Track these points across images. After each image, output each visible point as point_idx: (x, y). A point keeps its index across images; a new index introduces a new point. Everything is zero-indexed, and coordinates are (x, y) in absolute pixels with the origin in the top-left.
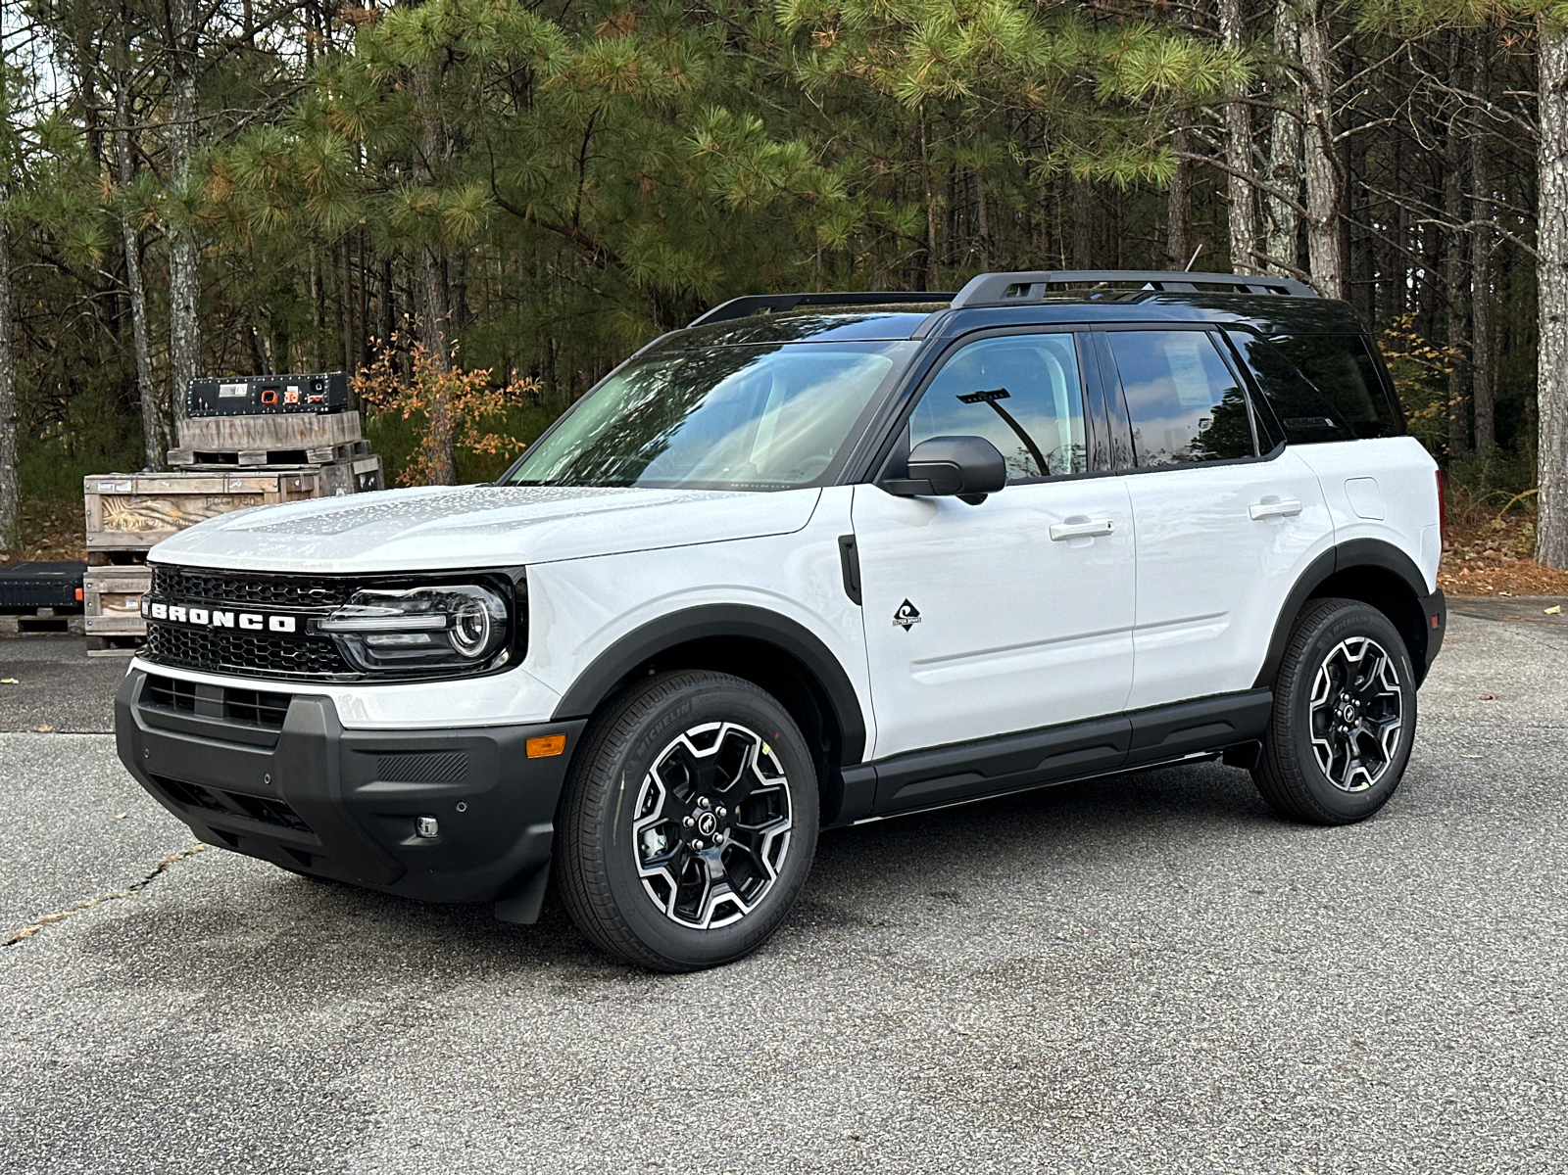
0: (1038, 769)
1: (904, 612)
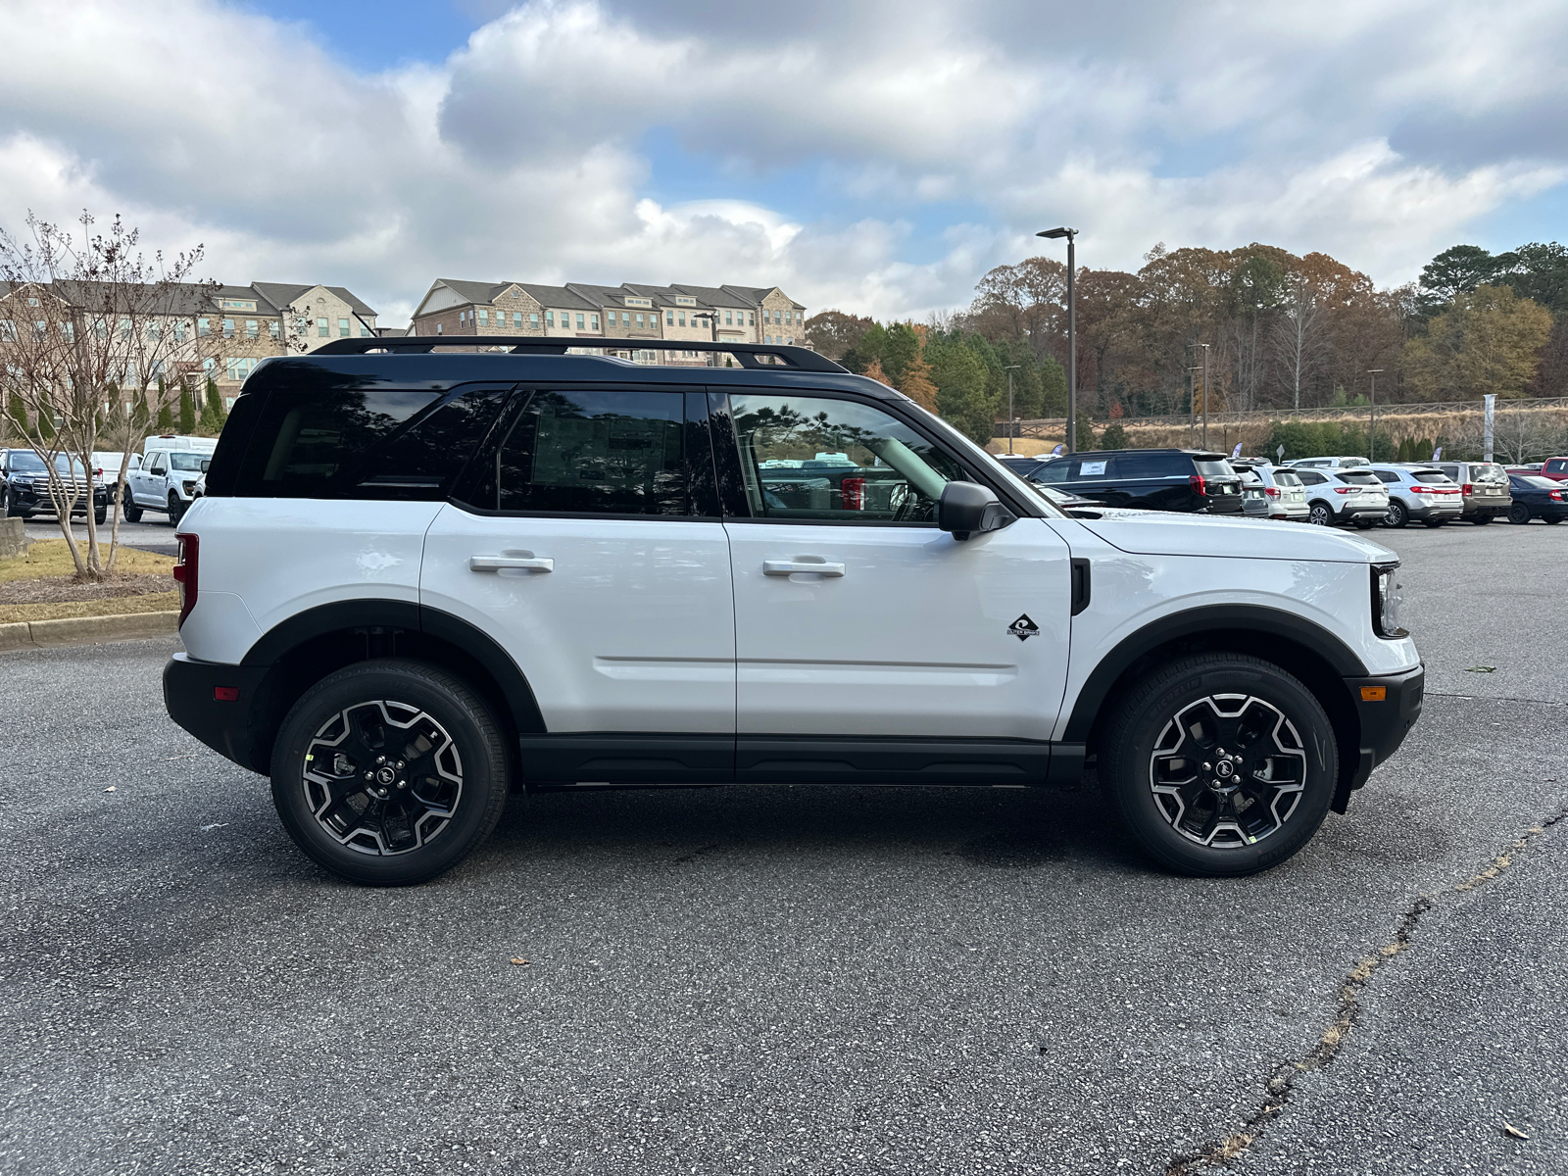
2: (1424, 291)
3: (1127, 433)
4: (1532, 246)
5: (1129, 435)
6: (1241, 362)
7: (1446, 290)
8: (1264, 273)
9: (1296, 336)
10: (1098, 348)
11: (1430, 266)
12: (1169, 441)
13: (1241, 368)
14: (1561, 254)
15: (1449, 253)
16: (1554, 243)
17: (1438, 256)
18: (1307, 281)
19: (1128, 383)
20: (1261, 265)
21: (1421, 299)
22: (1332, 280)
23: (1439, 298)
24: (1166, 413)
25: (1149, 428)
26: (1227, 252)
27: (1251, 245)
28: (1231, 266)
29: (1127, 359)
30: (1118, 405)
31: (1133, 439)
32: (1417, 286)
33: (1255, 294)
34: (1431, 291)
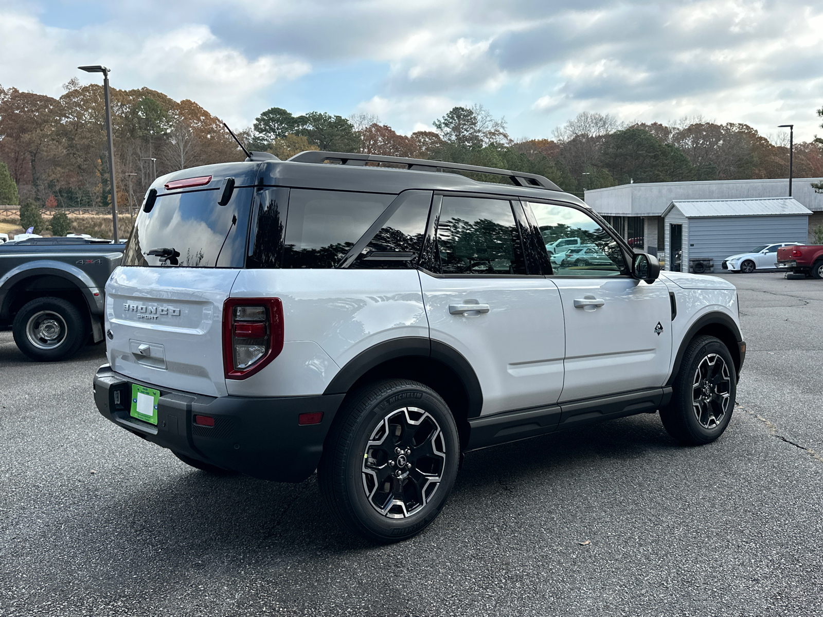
2: (257, 134)
3: (70, 219)
4: (314, 114)
5: (71, 221)
6: (143, 171)
7: (269, 135)
8: (153, 109)
9: (180, 157)
10: (31, 152)
11: (259, 119)
12: (103, 226)
13: (143, 176)
14: (330, 120)
15: (269, 112)
16: (326, 113)
17: (264, 113)
18: (183, 118)
19: (58, 181)
20: (151, 103)
21: (255, 139)
22: (199, 120)
23: (266, 140)
24: (90, 205)
25: (86, 216)
26: (125, 91)
27: (143, 89)
28: (129, 102)
29: (55, 162)
30: (52, 197)
31: (75, 224)
32: (253, 130)
33: (149, 123)
34: (261, 135)
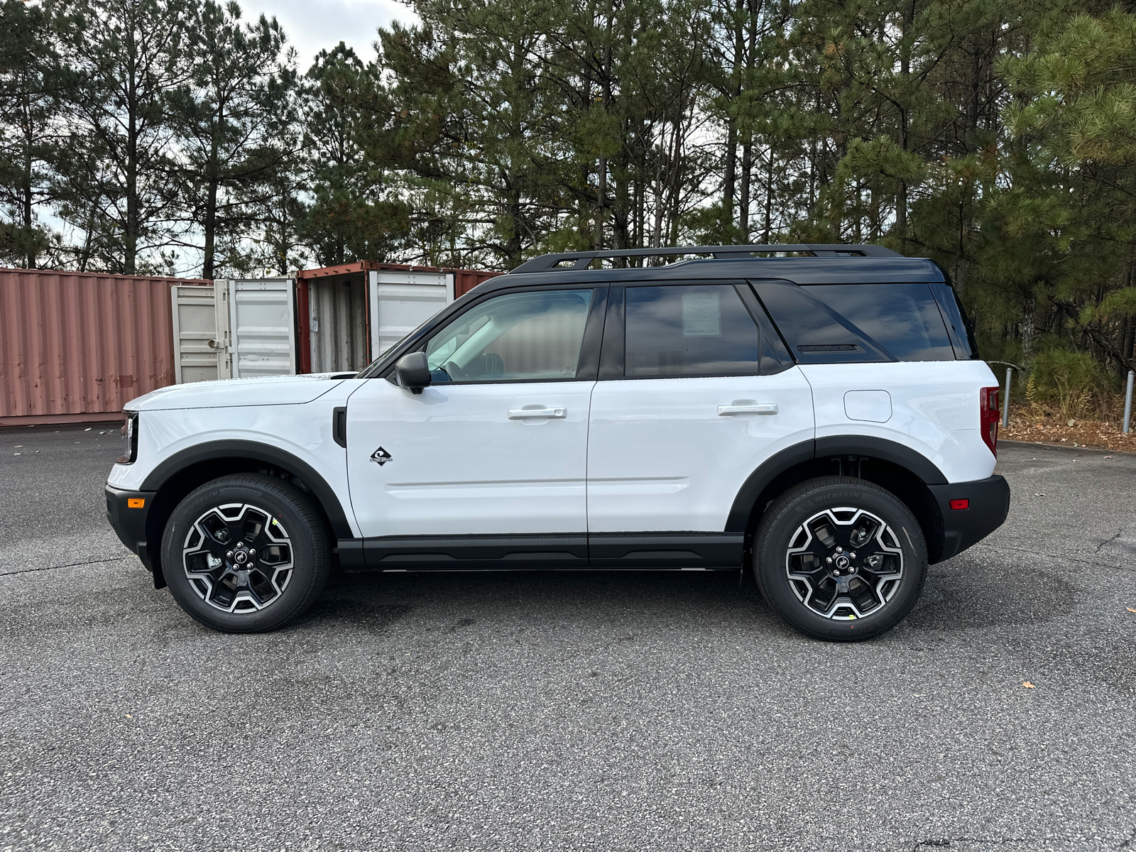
0: (502, 559)
1: (379, 455)
